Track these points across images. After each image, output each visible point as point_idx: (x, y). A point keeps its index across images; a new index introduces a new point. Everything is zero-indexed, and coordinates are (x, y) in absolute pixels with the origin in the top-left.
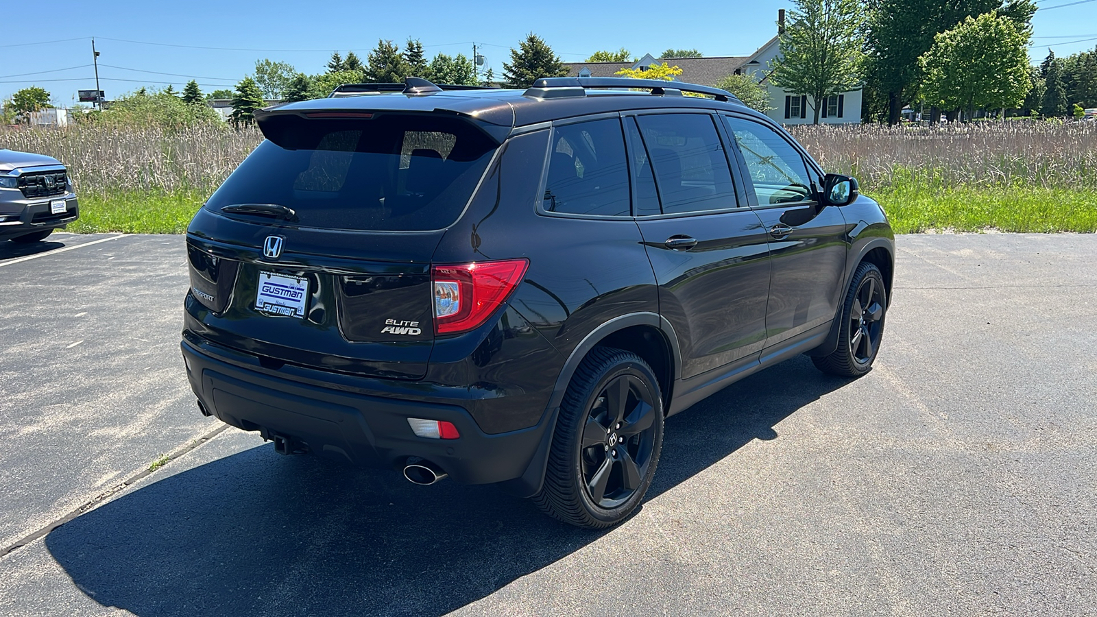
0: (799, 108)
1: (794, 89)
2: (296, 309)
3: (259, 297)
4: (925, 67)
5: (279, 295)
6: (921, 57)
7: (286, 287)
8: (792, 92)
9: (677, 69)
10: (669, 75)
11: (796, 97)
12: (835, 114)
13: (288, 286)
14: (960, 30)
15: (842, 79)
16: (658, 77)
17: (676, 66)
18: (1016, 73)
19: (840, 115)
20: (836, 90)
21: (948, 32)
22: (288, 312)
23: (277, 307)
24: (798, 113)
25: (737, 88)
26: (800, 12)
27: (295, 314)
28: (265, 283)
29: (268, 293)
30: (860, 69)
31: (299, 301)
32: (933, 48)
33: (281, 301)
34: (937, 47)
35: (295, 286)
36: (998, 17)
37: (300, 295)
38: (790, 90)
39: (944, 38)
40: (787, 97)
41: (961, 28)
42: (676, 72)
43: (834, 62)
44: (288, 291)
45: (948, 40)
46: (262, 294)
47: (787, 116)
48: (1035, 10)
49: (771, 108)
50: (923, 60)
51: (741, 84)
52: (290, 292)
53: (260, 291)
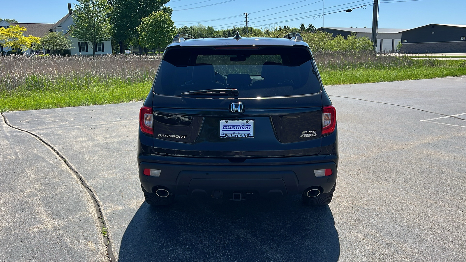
0: (85, 47)
1: (82, 39)
2: (248, 134)
3: (221, 132)
4: (140, 31)
5: (235, 129)
6: (137, 27)
7: (240, 125)
8: (82, 40)
9: (24, 28)
10: (21, 31)
11: (83, 43)
12: (101, 50)
13: (240, 124)
14: (151, 17)
15: (103, 35)
16: (15, 32)
17: (23, 27)
18: (173, 35)
19: (103, 51)
20: (101, 40)
21: (146, 18)
22: (243, 136)
23: (235, 135)
24: (85, 50)
25: (55, 38)
26: (80, 5)
27: (248, 136)
28: (224, 125)
29: (227, 129)
30: (110, 30)
31: (249, 130)
32: (142, 24)
33: (236, 132)
34: (143, 23)
35: (245, 124)
36: (164, 13)
37: (249, 128)
38: (81, 39)
39: (145, 20)
40: (78, 42)
41: (151, 16)
42: (24, 30)
43: (99, 28)
44: (241, 127)
45: (147, 21)
46: (222, 130)
47: (80, 51)
48: (173, 11)
49: (72, 47)
50: (139, 29)
51: (57, 36)
52: (242, 127)
53: (221, 129)
